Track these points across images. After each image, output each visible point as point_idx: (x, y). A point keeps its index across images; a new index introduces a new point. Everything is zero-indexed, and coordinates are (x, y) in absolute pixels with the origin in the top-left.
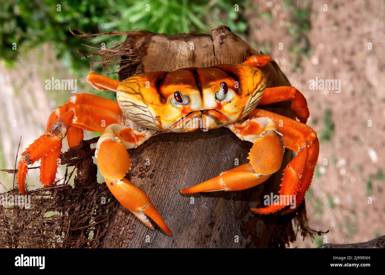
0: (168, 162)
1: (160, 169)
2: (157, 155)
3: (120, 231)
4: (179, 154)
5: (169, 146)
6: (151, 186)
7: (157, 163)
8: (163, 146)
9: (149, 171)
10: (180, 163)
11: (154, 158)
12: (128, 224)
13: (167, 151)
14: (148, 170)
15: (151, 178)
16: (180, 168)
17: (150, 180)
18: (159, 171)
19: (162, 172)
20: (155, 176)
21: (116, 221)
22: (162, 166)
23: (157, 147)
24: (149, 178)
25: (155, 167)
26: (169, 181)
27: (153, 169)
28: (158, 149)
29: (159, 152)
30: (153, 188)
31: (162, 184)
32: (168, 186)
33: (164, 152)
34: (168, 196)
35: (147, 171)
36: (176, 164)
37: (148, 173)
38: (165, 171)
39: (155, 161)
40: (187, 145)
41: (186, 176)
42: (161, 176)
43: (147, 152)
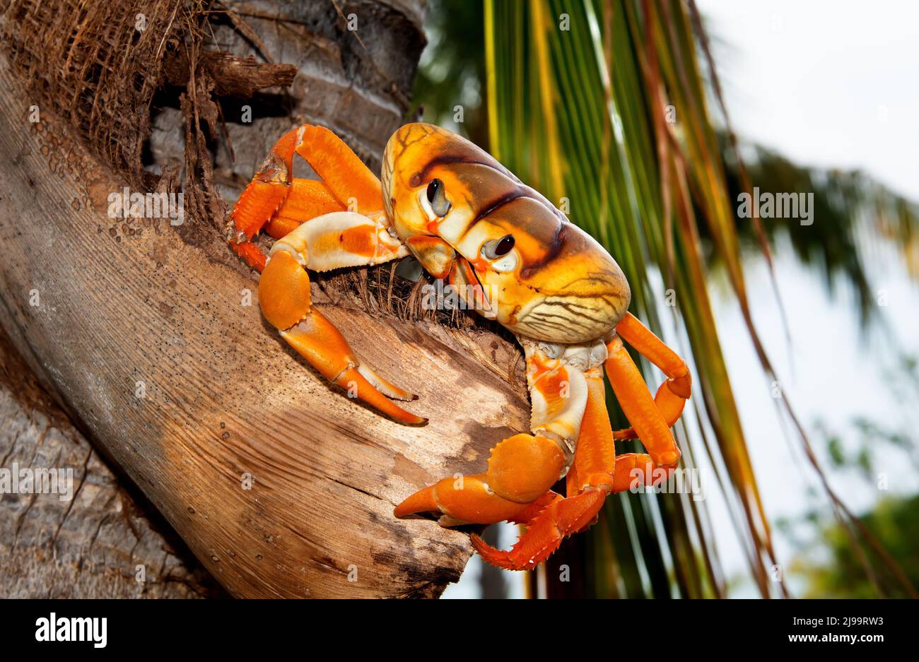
0: (121, 271)
1: (118, 251)
2: (142, 255)
3: (66, 151)
4: (126, 296)
5: (146, 284)
6: (100, 226)
7: (128, 249)
8: (152, 273)
9: (122, 230)
10: (112, 291)
11: (139, 248)
12: (69, 166)
13: (139, 277)
14: (124, 231)
15: (111, 230)
16: (105, 289)
17: (109, 227)
18: (116, 248)
19: (112, 253)
20: (111, 238)
21: (80, 147)
22: (120, 258)
23: (154, 262)
24: (112, 227)
25: (123, 243)
26: (95, 261)
27: (122, 238)
28: (149, 262)
29: (143, 262)
30: (97, 228)
31: (95, 247)
32: (90, 255)
33: (139, 270)
34: (77, 250)
35: (124, 227)
36: (113, 284)
37: (120, 228)
38: (110, 260)
39: (133, 247)
40: (133, 318)
41: (91, 293)
42: (106, 249)
43: (154, 240)
